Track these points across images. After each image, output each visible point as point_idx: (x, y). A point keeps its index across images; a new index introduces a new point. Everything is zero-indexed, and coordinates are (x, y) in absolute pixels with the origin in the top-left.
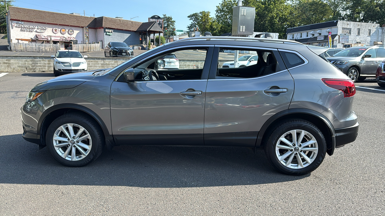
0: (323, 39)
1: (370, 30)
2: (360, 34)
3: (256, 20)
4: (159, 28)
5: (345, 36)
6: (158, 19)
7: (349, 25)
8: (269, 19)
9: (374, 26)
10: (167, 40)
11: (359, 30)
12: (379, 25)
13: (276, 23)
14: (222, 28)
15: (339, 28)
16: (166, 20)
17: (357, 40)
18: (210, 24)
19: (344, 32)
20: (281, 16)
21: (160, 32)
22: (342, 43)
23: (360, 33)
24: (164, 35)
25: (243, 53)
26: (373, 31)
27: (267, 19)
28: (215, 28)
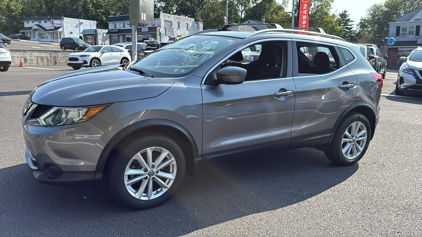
0: (148, 31)
1: (187, 24)
2: (180, 28)
3: (67, 3)
5: (171, 29)
7: (170, 18)
8: (82, 4)
9: (190, 21)
11: (179, 23)
12: (194, 20)
13: (90, 10)
14: (24, 10)
15: (161, 20)
17: (178, 33)
18: (5, 3)
19: (166, 24)
20: (95, 2)
22: (168, 36)
23: (180, 26)
25: (58, 42)
26: (190, 25)
27: (80, 4)
28: (13, 9)
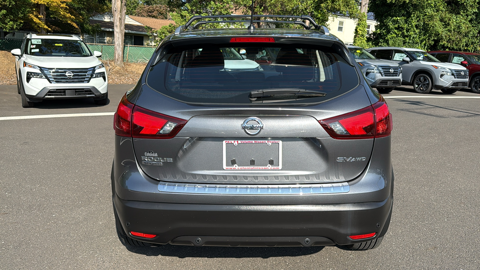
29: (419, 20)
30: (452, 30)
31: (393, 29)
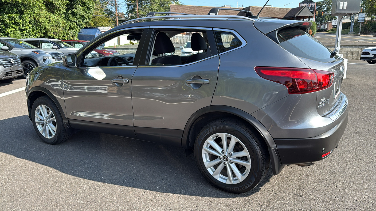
4: (309, 13)
6: (310, 3)
10: (325, 25)
16: (326, 4)
21: (309, 17)
24: (316, 20)
29: (30, 16)
30: (54, 24)
31: (11, 24)
